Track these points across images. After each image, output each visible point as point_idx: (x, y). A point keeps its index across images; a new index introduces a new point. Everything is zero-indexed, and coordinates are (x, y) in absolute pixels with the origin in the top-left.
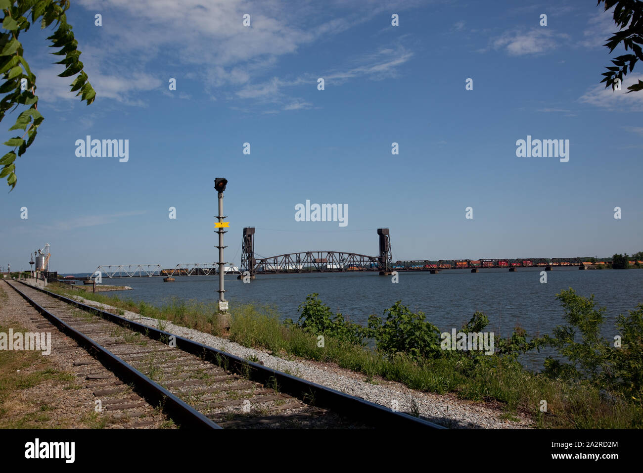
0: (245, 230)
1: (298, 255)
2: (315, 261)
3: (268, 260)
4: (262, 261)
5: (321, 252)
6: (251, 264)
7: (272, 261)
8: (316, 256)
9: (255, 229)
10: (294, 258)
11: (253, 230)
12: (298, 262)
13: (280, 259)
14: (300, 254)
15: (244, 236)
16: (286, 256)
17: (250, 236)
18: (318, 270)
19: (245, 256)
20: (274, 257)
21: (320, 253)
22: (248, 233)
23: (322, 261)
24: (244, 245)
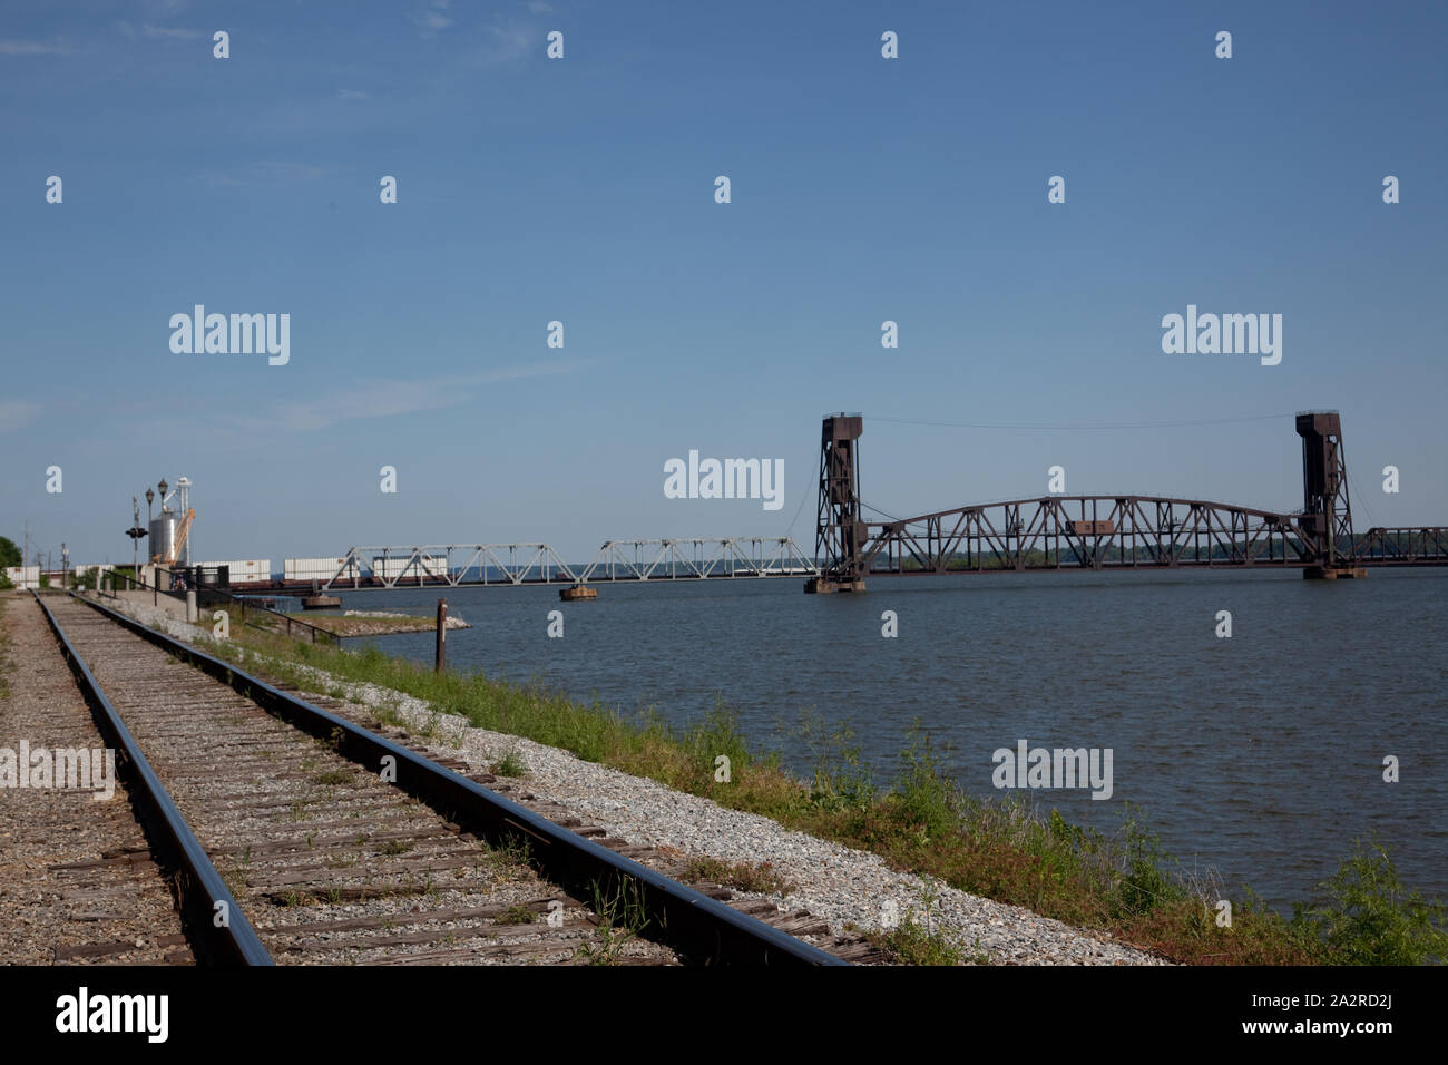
0: (829, 426)
1: (1012, 508)
2: (1070, 530)
3: (907, 527)
4: (888, 528)
5: (1094, 499)
6: (849, 540)
7: (919, 529)
8: (1073, 511)
9: (865, 423)
10: (997, 519)
11: (855, 424)
12: (1014, 530)
13: (948, 524)
14: (1017, 504)
15: (824, 445)
16: (972, 512)
17: (846, 444)
18: (1083, 559)
19: (830, 515)
20: (928, 518)
21: (1089, 503)
22: (840, 435)
23: (1095, 529)
24: (825, 477)
